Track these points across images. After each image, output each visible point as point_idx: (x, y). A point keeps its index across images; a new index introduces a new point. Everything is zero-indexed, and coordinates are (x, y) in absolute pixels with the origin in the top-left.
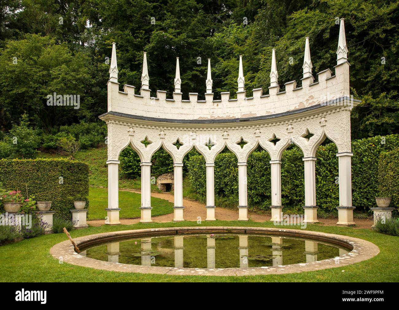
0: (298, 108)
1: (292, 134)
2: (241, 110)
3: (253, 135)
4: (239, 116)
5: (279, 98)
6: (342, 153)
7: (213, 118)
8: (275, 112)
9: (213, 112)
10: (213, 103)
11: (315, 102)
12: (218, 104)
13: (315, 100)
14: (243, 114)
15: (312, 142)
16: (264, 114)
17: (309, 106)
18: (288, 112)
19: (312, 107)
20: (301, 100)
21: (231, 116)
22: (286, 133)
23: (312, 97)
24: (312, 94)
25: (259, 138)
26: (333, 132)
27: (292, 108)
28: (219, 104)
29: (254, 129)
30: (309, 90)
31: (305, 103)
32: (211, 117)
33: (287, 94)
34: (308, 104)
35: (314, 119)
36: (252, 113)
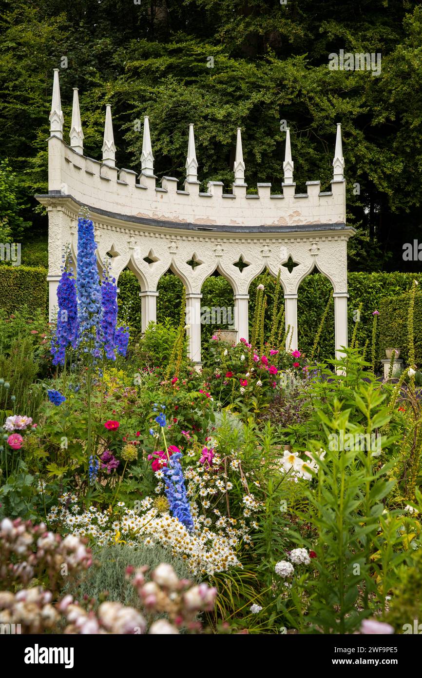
0: (277, 223)
1: (268, 259)
2: (193, 211)
3: (211, 253)
4: (190, 220)
5: (249, 204)
6: (341, 293)
7: (155, 217)
8: (243, 223)
9: (156, 208)
10: (155, 193)
11: (302, 221)
12: (162, 196)
13: (302, 218)
14: (197, 217)
15: (298, 274)
16: (227, 223)
17: (293, 225)
18: (262, 227)
19: (298, 227)
20: (282, 214)
21: (180, 219)
22: (260, 257)
23: (297, 213)
24: (299, 210)
25: (220, 259)
26: (327, 265)
27: (269, 222)
28: (164, 194)
29: (213, 244)
30: (294, 203)
31: (287, 219)
32: (154, 215)
33: (261, 199)
34: (292, 221)
35: (301, 244)
36: (210, 218)
